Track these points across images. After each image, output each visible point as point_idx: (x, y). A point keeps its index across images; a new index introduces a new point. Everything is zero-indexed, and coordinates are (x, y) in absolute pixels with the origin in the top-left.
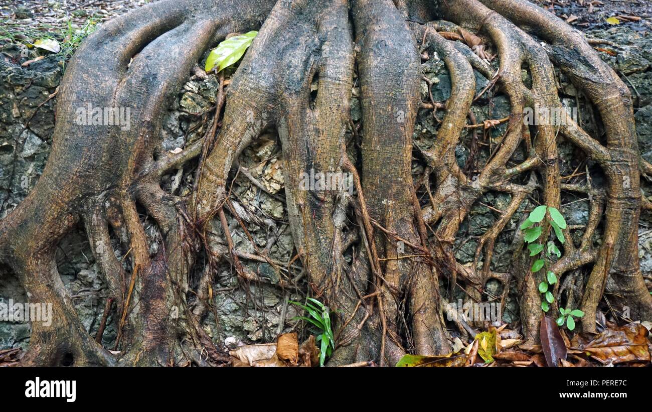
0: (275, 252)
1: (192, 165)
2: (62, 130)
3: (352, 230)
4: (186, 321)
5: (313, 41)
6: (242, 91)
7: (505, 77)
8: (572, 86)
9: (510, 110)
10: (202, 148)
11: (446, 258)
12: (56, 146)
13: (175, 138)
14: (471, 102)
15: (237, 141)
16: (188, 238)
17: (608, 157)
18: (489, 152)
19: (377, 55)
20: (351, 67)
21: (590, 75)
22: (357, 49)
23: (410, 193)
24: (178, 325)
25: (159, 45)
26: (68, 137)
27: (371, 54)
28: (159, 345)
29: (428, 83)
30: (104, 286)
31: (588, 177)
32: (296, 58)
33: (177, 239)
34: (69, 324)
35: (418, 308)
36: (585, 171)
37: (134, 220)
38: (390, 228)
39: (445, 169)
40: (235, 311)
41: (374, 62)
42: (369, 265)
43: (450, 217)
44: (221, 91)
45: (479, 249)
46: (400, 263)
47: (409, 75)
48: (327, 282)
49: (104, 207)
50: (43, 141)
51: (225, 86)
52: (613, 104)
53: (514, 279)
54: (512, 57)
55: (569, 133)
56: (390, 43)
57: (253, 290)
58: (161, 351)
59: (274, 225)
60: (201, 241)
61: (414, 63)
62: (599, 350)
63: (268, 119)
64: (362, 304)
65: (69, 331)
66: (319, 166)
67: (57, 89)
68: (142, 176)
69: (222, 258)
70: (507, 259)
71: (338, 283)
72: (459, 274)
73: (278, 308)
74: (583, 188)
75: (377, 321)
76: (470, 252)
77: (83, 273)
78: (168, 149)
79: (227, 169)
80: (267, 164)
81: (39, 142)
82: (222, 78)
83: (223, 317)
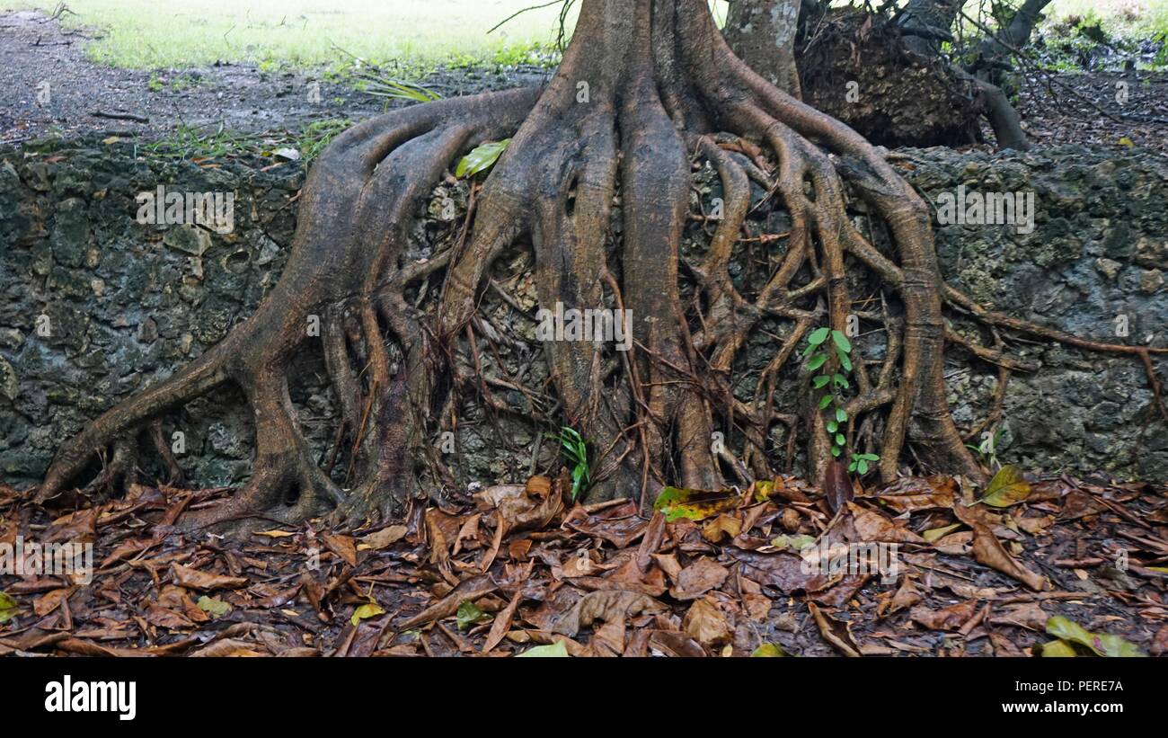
0: (527, 381)
1: (438, 276)
2: (304, 232)
3: (613, 356)
4: (426, 452)
5: (572, 146)
6: (494, 195)
7: (783, 188)
8: (862, 201)
9: (790, 225)
10: (450, 257)
11: (721, 392)
12: (296, 250)
13: (421, 249)
14: (744, 213)
15: (488, 248)
16: (432, 354)
17: (902, 278)
18: (768, 272)
19: (640, 160)
20: (613, 173)
21: (878, 187)
22: (621, 155)
23: (676, 311)
24: (417, 456)
25: (407, 149)
26: (310, 239)
27: (634, 159)
28: (395, 478)
29: (698, 193)
30: (337, 413)
31: (884, 304)
32: (553, 162)
33: (419, 355)
34: (297, 449)
35: (686, 442)
36: (879, 296)
37: (374, 331)
38: (653, 348)
39: (717, 287)
40: (481, 449)
41: (636, 167)
42: (631, 392)
43: (724, 344)
44: (472, 196)
45: (759, 384)
46: (665, 389)
47: (675, 182)
48: (583, 408)
49: (343, 316)
50: (281, 248)
51: (476, 192)
52: (903, 218)
53: (801, 421)
54: (792, 167)
55: (858, 252)
56: (655, 149)
57: (501, 423)
58: (397, 485)
59: (527, 349)
60: (446, 359)
61: (681, 171)
62: (895, 499)
63: (521, 225)
64: (622, 437)
65: (297, 456)
66: (576, 277)
67: (299, 192)
68: (386, 284)
69: (468, 381)
70: (792, 397)
71: (595, 409)
72: (736, 411)
73: (530, 448)
74: (878, 316)
75: (639, 456)
76: (750, 388)
77: (314, 398)
78: (413, 259)
79: (476, 279)
80: (520, 279)
81: (276, 248)
82: (474, 184)
83: (467, 455)
